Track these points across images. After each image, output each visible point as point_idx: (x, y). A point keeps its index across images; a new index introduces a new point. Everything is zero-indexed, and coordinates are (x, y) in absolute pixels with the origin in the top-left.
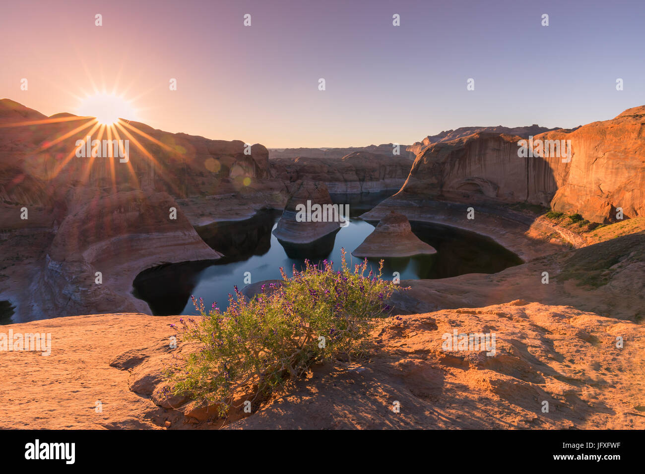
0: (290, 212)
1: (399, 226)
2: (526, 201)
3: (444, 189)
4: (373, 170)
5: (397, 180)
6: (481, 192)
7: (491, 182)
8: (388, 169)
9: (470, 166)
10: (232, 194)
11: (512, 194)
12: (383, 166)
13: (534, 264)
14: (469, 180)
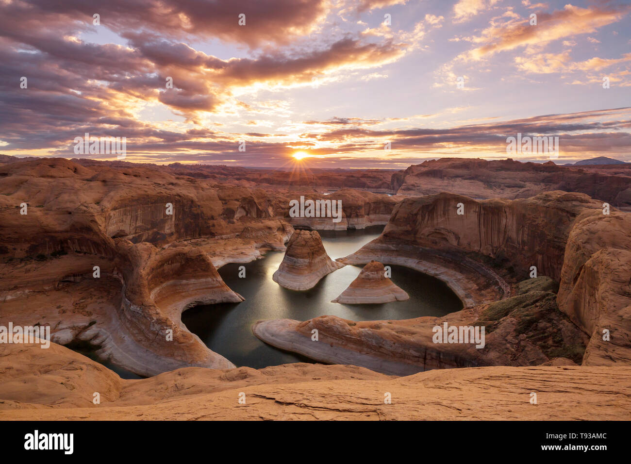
0: (291, 258)
1: (377, 273)
2: (479, 251)
3: (417, 236)
4: (359, 207)
5: (381, 215)
6: (445, 239)
7: (454, 233)
8: (373, 206)
9: (437, 218)
10: (237, 234)
11: (469, 244)
12: (368, 203)
13: (466, 312)
14: (436, 229)
